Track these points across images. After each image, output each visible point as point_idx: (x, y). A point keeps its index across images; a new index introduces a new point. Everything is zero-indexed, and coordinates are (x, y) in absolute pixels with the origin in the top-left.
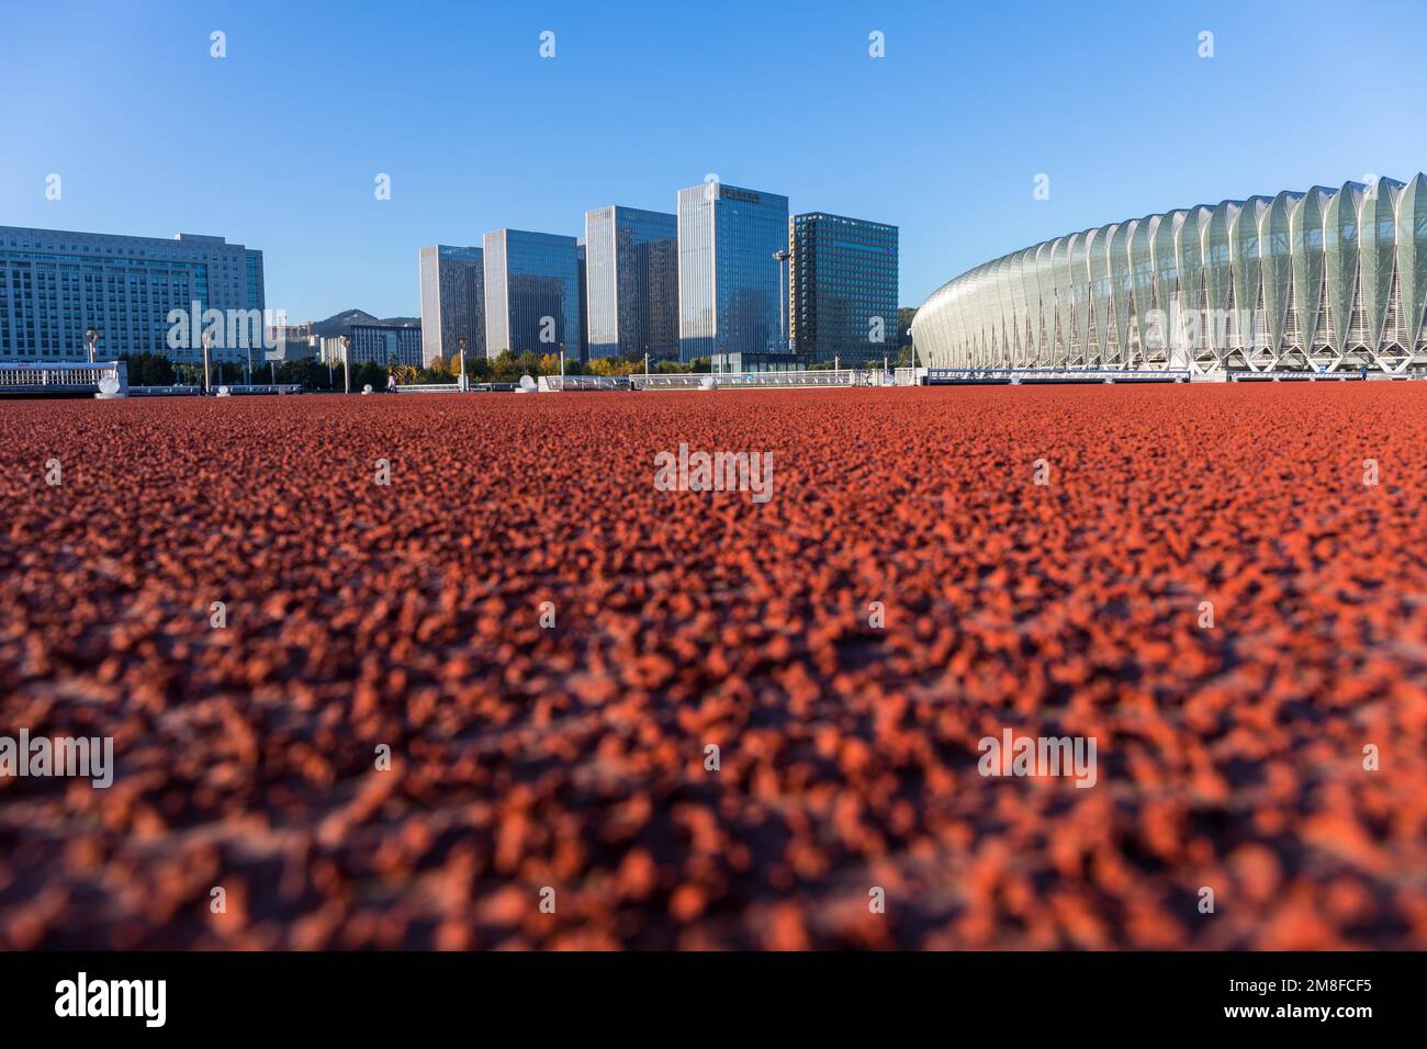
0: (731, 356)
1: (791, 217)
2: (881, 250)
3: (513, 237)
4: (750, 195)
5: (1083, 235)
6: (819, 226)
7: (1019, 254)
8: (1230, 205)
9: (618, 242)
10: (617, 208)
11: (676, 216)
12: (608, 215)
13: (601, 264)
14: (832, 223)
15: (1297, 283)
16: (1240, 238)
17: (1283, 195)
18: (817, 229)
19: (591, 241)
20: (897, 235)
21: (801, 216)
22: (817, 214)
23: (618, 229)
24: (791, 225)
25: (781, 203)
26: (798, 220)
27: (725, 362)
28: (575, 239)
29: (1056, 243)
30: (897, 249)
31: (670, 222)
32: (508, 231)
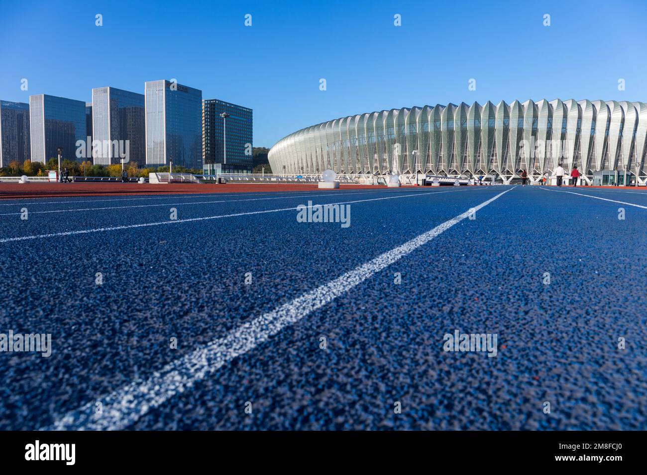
0: (215, 165)
1: (203, 100)
2: (245, 120)
3: (47, 98)
4: (183, 88)
5: (346, 119)
6: (216, 106)
7: (318, 126)
8: (405, 110)
9: (111, 106)
10: (111, 88)
11: (144, 96)
12: (105, 91)
13: (101, 116)
14: (222, 105)
15: (431, 143)
16: (410, 124)
17: (426, 106)
18: (215, 107)
19: (95, 104)
20: (252, 113)
21: (207, 101)
22: (216, 100)
23: (111, 100)
24: (203, 104)
25: (198, 94)
26: (206, 102)
27: (211, 168)
28: (85, 103)
29: (334, 123)
30: (252, 119)
31: (141, 98)
32: (45, 96)
